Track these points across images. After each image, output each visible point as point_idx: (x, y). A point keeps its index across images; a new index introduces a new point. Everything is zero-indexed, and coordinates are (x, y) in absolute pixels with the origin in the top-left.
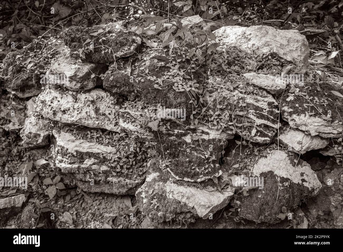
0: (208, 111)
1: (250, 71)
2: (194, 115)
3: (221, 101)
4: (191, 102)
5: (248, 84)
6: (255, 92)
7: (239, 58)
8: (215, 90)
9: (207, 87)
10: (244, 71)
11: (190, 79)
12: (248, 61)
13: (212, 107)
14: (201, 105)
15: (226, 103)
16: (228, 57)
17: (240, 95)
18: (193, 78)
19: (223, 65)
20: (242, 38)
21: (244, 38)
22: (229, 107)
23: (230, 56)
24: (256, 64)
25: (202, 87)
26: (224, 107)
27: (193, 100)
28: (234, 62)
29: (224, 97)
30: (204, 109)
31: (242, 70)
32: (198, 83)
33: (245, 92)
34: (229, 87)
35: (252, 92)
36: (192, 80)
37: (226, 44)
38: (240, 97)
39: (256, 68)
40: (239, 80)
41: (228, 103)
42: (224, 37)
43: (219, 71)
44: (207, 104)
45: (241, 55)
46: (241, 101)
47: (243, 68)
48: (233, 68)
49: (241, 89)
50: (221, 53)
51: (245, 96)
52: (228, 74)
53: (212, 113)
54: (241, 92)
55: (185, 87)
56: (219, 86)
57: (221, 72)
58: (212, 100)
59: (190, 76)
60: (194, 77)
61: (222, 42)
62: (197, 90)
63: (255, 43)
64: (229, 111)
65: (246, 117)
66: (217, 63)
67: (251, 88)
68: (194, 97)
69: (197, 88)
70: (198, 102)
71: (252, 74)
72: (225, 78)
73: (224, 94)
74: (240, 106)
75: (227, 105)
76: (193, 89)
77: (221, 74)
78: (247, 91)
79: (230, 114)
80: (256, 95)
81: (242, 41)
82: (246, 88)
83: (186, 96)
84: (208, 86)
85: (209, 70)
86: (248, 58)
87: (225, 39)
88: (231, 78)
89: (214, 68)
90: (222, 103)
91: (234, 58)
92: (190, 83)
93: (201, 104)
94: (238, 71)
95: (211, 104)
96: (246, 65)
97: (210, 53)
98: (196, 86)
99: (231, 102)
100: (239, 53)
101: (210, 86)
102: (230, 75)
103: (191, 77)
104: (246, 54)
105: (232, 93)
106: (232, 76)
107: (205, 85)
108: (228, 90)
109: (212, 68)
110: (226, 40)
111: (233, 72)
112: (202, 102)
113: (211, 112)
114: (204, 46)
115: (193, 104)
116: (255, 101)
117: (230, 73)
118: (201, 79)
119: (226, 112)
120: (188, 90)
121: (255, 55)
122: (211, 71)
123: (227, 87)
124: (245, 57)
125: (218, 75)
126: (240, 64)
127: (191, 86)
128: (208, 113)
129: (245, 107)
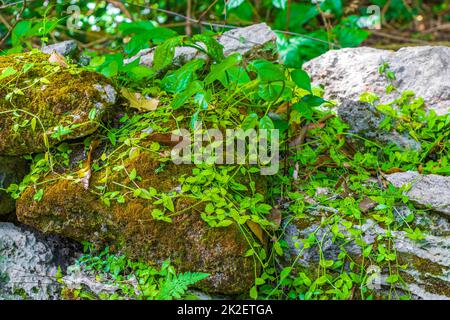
0: (296, 275)
1: (402, 166)
2: (258, 287)
3: (330, 249)
4: (251, 252)
5: (398, 201)
6: (418, 222)
7: (373, 131)
8: (312, 219)
9: (292, 213)
10: (389, 165)
11: (248, 193)
12: (397, 139)
13: (307, 265)
14: (277, 261)
15: (343, 255)
16: (345, 130)
17: (379, 230)
18: (253, 190)
19: (332, 152)
20: (381, 79)
21: (386, 80)
22: (352, 264)
23: (351, 129)
24: (419, 146)
25: (279, 212)
26: (339, 264)
27: (256, 249)
28: (361, 143)
29: (338, 239)
30: (286, 271)
31: (384, 165)
32: (268, 201)
33: (392, 225)
34: (350, 210)
35: (410, 224)
36: (251, 196)
37: (340, 95)
38: (380, 238)
39: (420, 156)
40: (375, 192)
41: (349, 253)
42: (334, 78)
43: (323, 169)
44: (293, 255)
45: (379, 124)
46: (381, 248)
47: (386, 157)
48: (358, 157)
49: (382, 215)
50: (327, 121)
51: (393, 233)
52: (346, 176)
53: (307, 281)
54: (382, 225)
55: (233, 213)
56: (323, 207)
57: (329, 170)
58: (307, 246)
59: (247, 185)
60: (256, 186)
61: (327, 90)
62: (264, 222)
63: (414, 92)
64: (352, 274)
65: (396, 289)
66: (316, 147)
67: (408, 212)
68: (258, 240)
69: (265, 215)
70: (269, 252)
71: (410, 174)
72: (338, 186)
73: (336, 230)
74: (379, 260)
75: (346, 260)
76: (256, 218)
77: (329, 176)
78: (398, 219)
79: (354, 283)
80: (422, 229)
81: (380, 88)
82: (393, 211)
83: (238, 238)
84: (294, 208)
85: (297, 166)
86: (397, 131)
87: (336, 82)
88: (355, 186)
89: (309, 160)
90: (332, 253)
91: (361, 133)
92: (246, 203)
93: (278, 256)
94: (372, 165)
95: (302, 257)
96: (393, 149)
97: (298, 122)
98: (263, 209)
99: (356, 249)
100: (373, 119)
101: (301, 210)
102: (353, 178)
103: (249, 187)
104: (393, 121)
105: (359, 227)
106: (356, 181)
107: (286, 205)
108: (347, 218)
109: (304, 162)
110: (338, 86)
111: (358, 170)
112: (280, 252)
113: (304, 279)
114: (282, 102)
115: (257, 259)
116: (419, 245)
117: (352, 171)
118: (276, 191)
119: (344, 277)
120: (241, 221)
121: (414, 124)
122: (303, 168)
123: (344, 212)
124: (388, 127)
125: (321, 179)
126: (378, 148)
127: (249, 212)
128: (298, 282)
129: (392, 263)
